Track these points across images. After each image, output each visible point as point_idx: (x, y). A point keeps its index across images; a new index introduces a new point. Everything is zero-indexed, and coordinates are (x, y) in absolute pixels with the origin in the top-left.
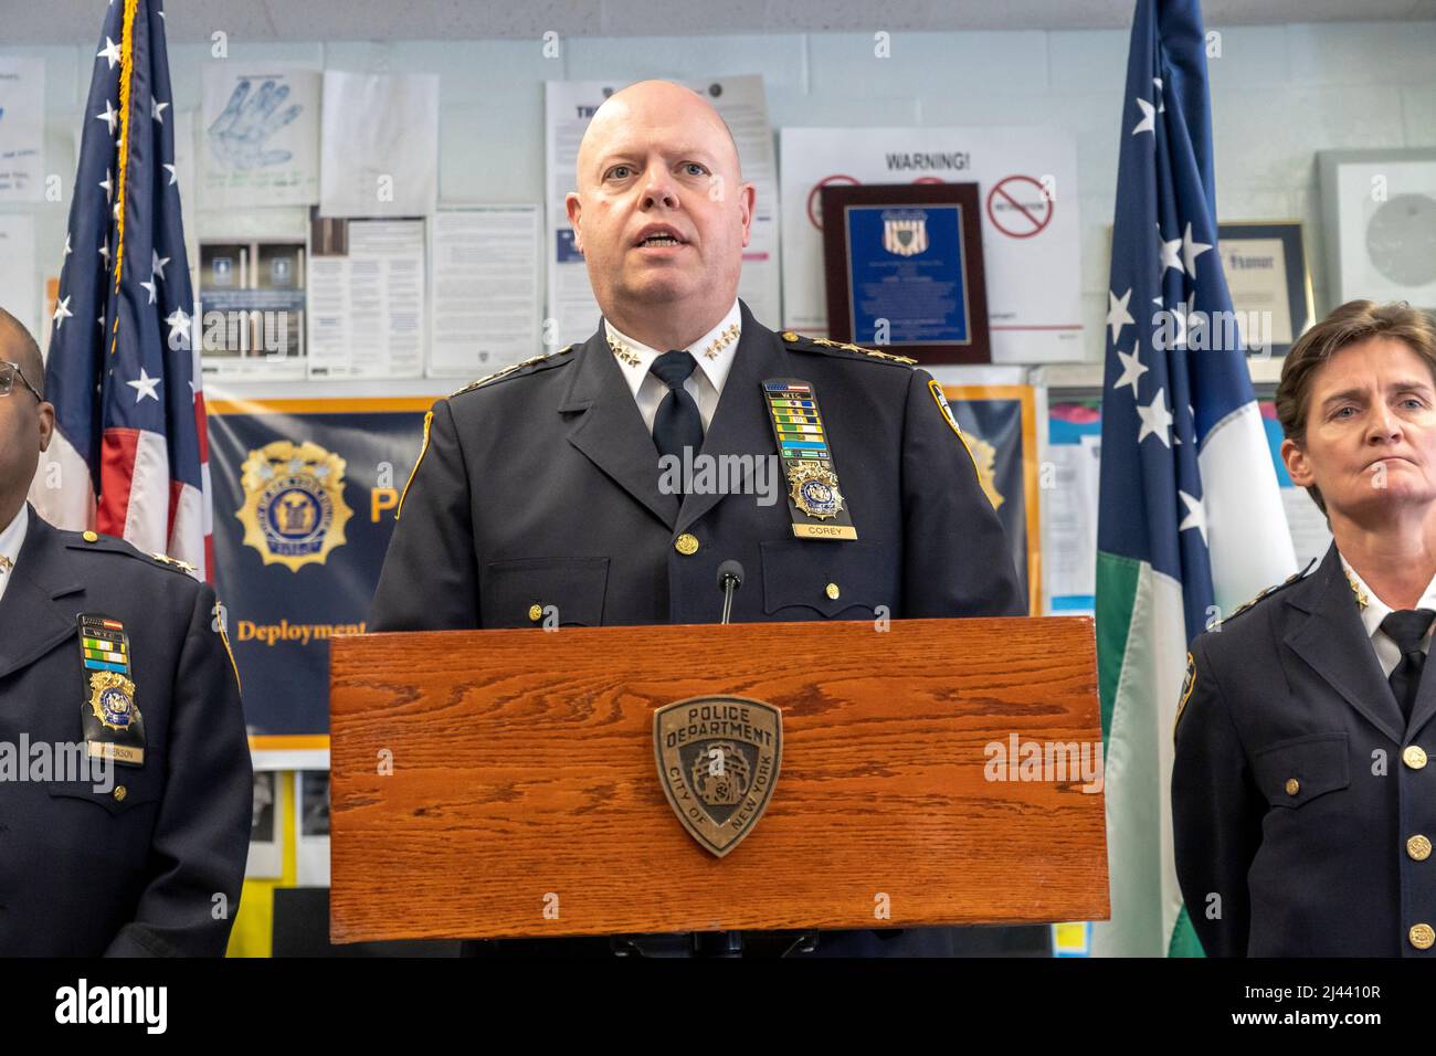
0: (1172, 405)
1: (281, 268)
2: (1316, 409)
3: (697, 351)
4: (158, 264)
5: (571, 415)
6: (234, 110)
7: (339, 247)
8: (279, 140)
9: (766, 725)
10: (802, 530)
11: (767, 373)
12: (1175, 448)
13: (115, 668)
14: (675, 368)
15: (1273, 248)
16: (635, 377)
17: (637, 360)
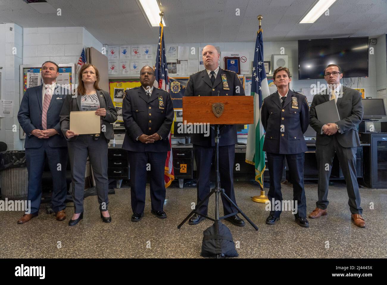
0: (259, 78)
1: (174, 65)
2: (276, 77)
3: (215, 71)
4: (164, 64)
5: (203, 77)
6: (170, 50)
7: (180, 63)
8: (174, 53)
9: (223, 106)
10: (224, 89)
11: (222, 73)
12: (259, 82)
13: (161, 100)
14: (212, 73)
15: (268, 64)
16: (209, 73)
17: (209, 72)
